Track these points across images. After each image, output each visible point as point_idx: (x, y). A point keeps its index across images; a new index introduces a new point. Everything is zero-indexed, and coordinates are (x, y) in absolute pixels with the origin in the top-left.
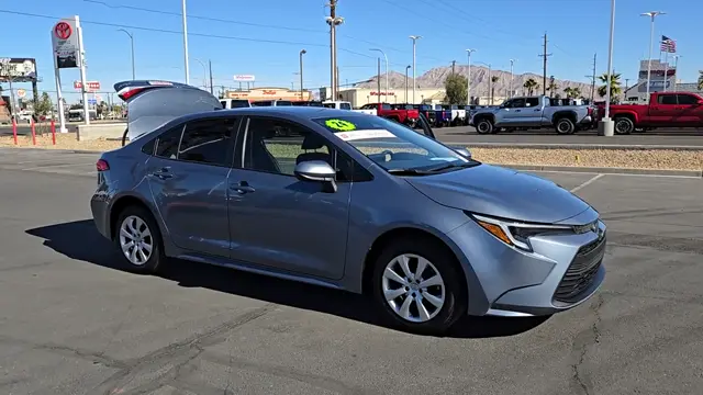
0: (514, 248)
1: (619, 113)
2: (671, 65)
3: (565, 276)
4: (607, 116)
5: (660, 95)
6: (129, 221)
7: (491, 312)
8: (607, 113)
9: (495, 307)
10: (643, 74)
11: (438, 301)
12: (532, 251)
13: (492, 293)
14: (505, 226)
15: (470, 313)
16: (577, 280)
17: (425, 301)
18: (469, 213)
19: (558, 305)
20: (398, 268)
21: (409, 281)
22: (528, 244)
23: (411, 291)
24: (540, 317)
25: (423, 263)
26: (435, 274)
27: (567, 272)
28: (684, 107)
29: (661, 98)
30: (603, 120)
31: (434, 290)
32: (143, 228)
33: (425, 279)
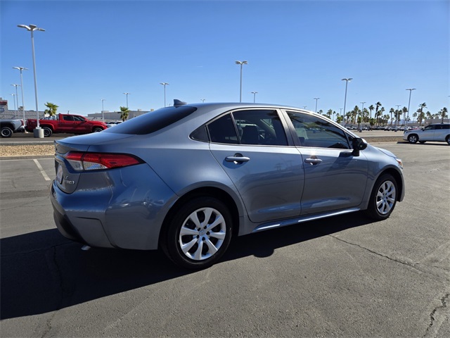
1: (44, 124)
4: (38, 126)
8: (39, 124)
30: (37, 128)
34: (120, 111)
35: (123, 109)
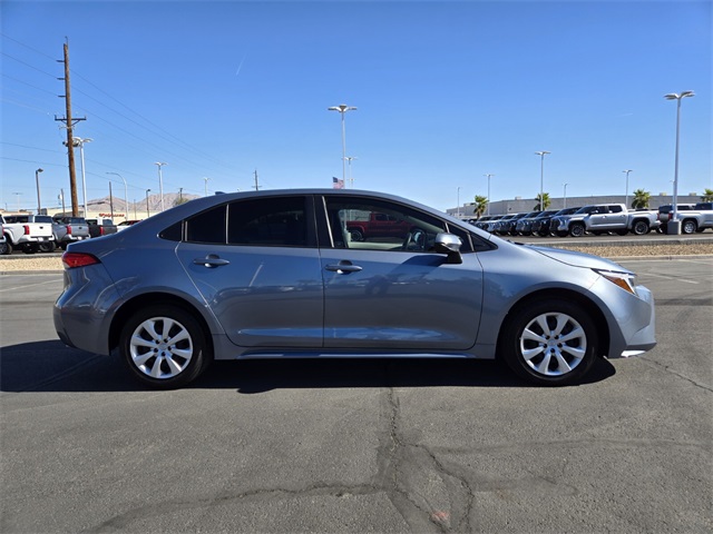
34: (474, 201)
35: (478, 199)
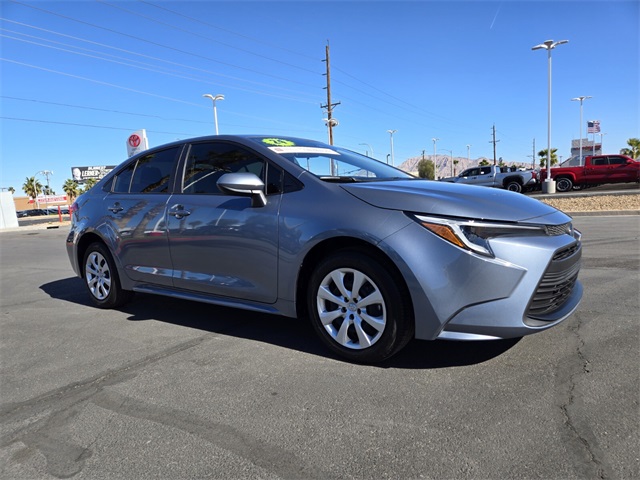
0: (470, 253)
2: (597, 142)
3: (539, 287)
5: (594, 158)
6: (92, 256)
7: (444, 334)
9: (449, 328)
10: (575, 150)
11: (380, 324)
12: (492, 256)
13: (444, 312)
14: (455, 226)
15: (417, 337)
16: (554, 292)
17: (365, 325)
18: (411, 214)
19: (532, 324)
20: (332, 287)
21: (346, 300)
22: (487, 246)
23: (348, 313)
24: (508, 340)
25: (360, 278)
26: (373, 290)
27: (541, 282)
28: (614, 166)
29: (594, 161)
31: (374, 310)
32: (102, 264)
33: (363, 297)
